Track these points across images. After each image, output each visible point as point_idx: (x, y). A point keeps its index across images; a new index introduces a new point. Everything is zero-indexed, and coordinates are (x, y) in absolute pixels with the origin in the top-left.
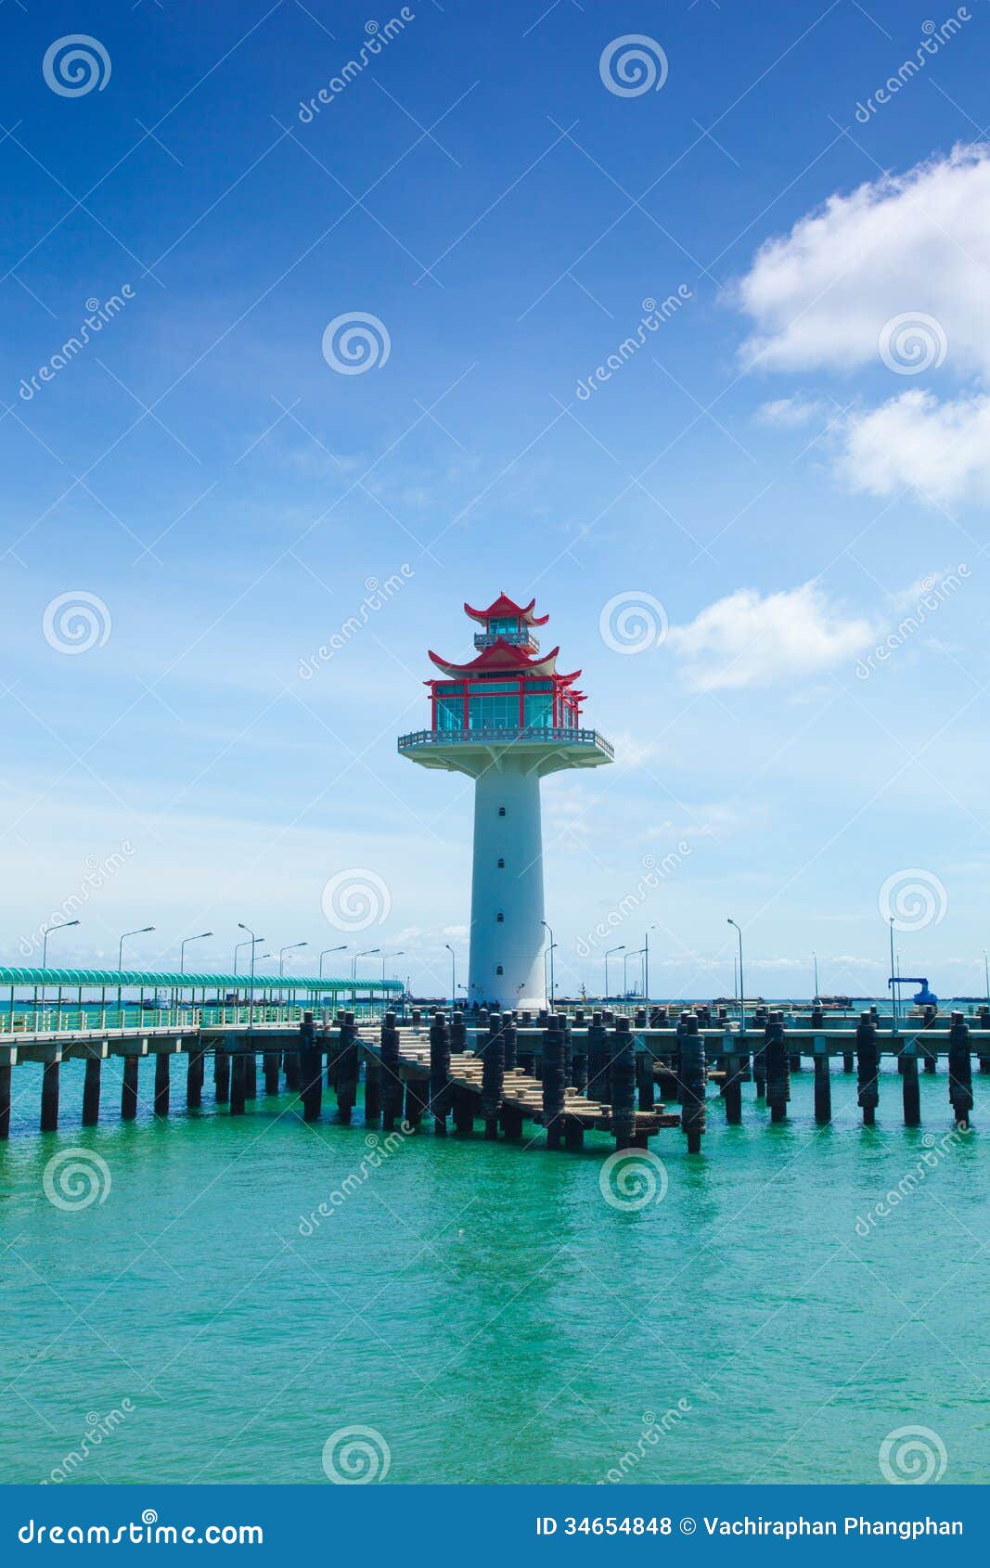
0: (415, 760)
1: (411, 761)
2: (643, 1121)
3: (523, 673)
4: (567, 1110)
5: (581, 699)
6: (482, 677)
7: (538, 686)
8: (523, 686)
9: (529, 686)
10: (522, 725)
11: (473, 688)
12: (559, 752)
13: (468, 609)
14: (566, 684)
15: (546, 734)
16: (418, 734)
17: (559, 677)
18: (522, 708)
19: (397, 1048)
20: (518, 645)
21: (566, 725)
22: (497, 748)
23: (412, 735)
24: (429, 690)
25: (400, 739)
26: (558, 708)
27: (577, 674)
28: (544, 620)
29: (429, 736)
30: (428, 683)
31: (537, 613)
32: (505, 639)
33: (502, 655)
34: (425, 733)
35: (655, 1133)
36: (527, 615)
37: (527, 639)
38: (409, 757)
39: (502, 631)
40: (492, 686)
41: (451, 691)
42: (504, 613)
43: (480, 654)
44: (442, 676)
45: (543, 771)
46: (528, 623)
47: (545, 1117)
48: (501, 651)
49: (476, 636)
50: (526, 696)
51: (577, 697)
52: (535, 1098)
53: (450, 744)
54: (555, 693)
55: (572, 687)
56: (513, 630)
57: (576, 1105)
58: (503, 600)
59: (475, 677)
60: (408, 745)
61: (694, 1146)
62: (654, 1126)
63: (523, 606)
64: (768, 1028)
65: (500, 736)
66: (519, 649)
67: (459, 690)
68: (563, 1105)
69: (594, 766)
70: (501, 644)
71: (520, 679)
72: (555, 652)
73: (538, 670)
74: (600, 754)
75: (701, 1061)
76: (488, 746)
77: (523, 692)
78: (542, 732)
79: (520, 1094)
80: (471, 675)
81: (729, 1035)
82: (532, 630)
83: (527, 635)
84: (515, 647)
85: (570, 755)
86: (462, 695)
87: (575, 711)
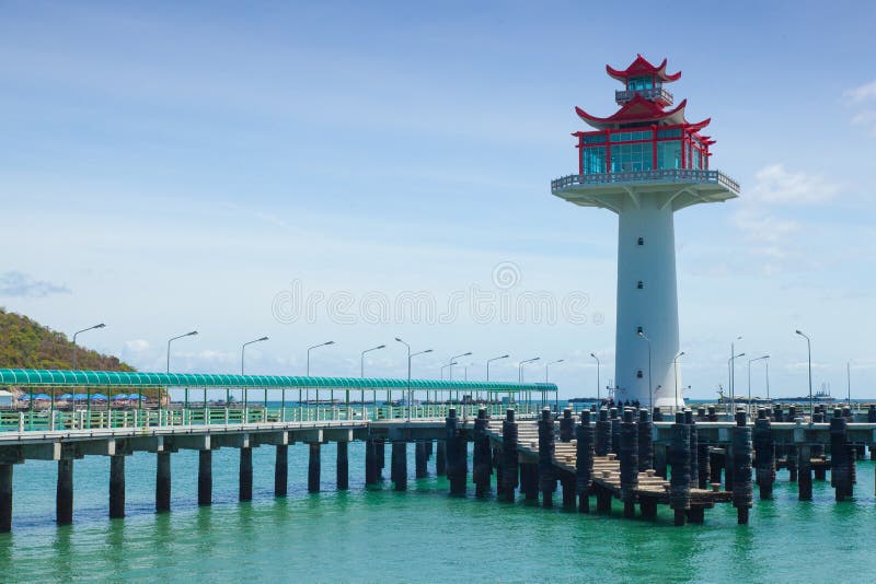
0: (568, 200)
1: (564, 200)
2: (695, 496)
3: (656, 123)
4: (640, 487)
5: (711, 143)
6: (623, 128)
7: (669, 134)
8: (656, 135)
9: (661, 135)
10: (655, 168)
11: (613, 137)
12: (687, 189)
13: (610, 71)
14: (694, 131)
15: (675, 175)
16: (567, 178)
17: (688, 125)
18: (655, 153)
19: (516, 437)
20: (653, 99)
21: (695, 166)
22: (634, 188)
23: (562, 179)
24: (576, 140)
25: (553, 182)
26: (687, 151)
27: (707, 122)
28: (677, 76)
29: (576, 179)
30: (577, 134)
31: (669, 71)
32: (642, 94)
33: (639, 109)
34: (572, 177)
35: (710, 506)
36: (660, 73)
37: (660, 94)
38: (563, 197)
39: (640, 88)
40: (631, 136)
41: (595, 140)
42: (641, 71)
43: (620, 107)
44: (587, 128)
45: (677, 205)
46: (662, 80)
47: (622, 492)
48: (638, 105)
49: (617, 93)
50: (659, 143)
51: (706, 142)
52: (615, 478)
53: (593, 185)
54: (683, 139)
55: (702, 133)
56: (649, 86)
57: (648, 483)
58: (640, 61)
59: (617, 128)
60: (560, 187)
61: (743, 518)
62: (708, 501)
63: (656, 65)
64: (832, 421)
65: (636, 178)
66: (654, 103)
67: (602, 139)
68: (636, 483)
69: (723, 200)
70: (638, 98)
71: (653, 128)
72: (684, 104)
73: (670, 119)
74: (726, 191)
75: (748, 449)
76: (626, 186)
77: (656, 139)
78: (671, 173)
79: (606, 475)
80: (613, 126)
81: (799, 428)
82: (665, 86)
83: (660, 89)
84: (650, 100)
85: (699, 192)
86: (603, 144)
87: (704, 153)
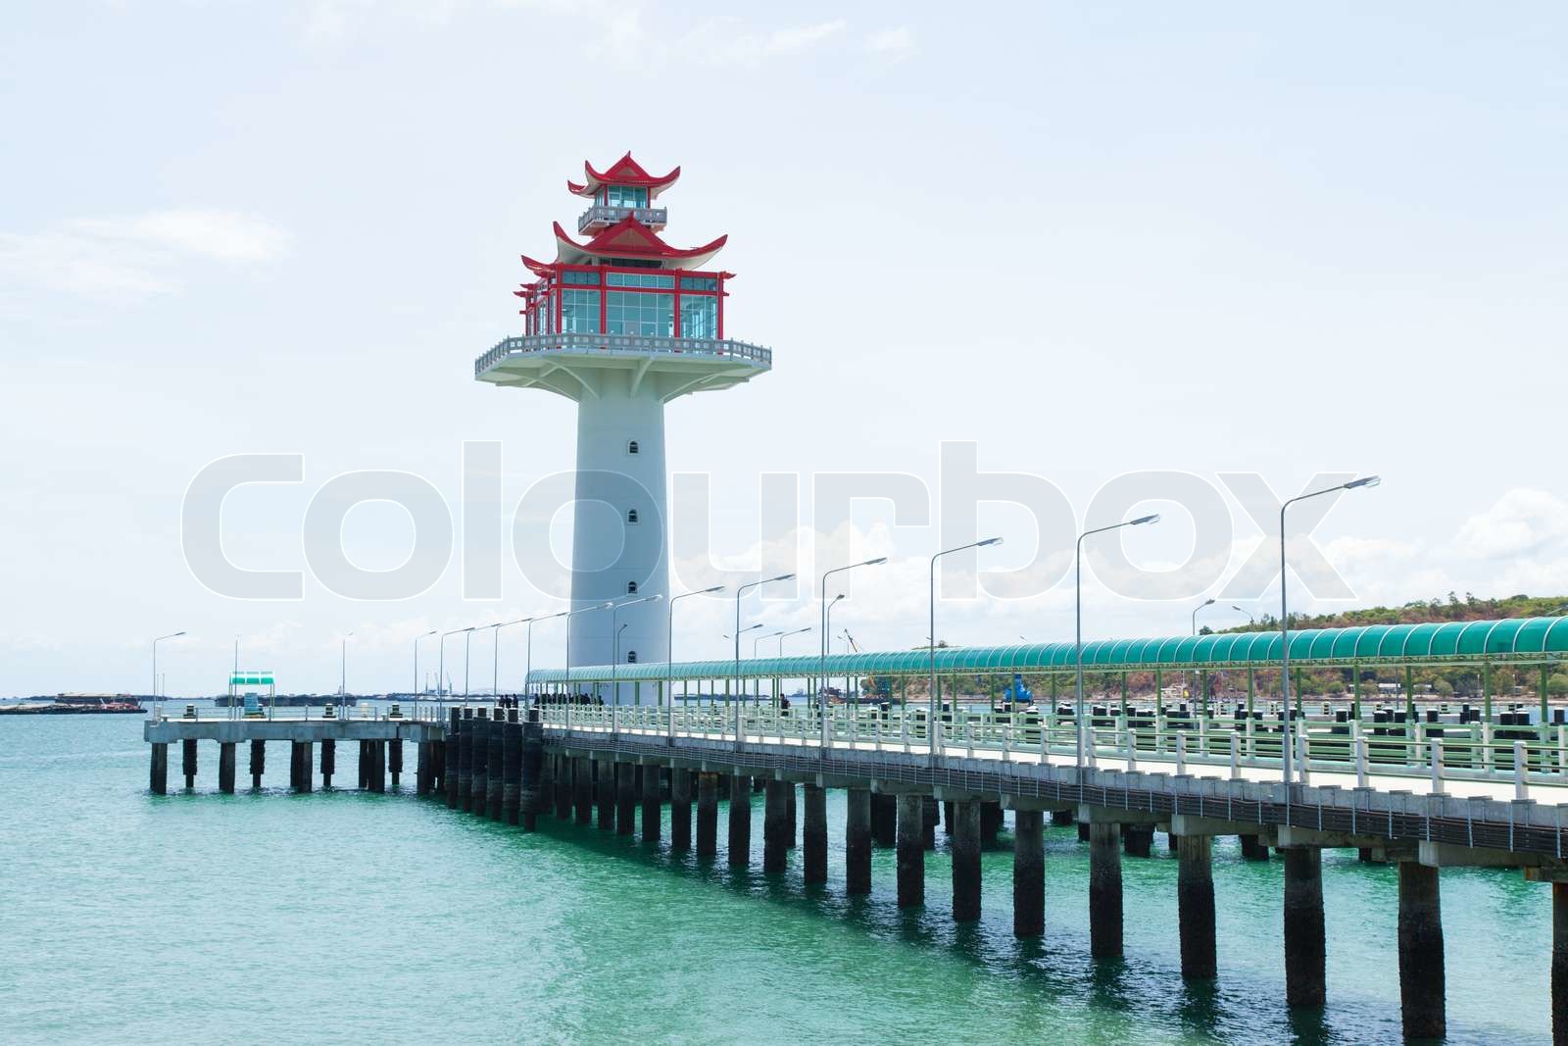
13: (588, 166)
42: (627, 178)
58: (627, 161)
